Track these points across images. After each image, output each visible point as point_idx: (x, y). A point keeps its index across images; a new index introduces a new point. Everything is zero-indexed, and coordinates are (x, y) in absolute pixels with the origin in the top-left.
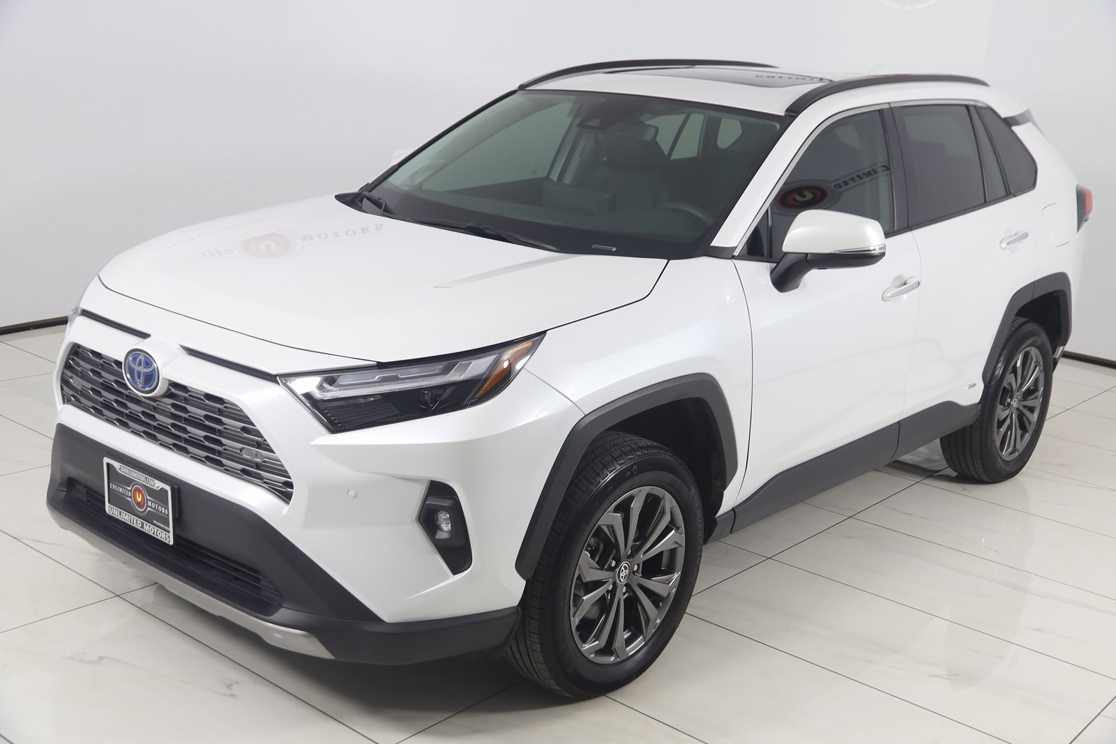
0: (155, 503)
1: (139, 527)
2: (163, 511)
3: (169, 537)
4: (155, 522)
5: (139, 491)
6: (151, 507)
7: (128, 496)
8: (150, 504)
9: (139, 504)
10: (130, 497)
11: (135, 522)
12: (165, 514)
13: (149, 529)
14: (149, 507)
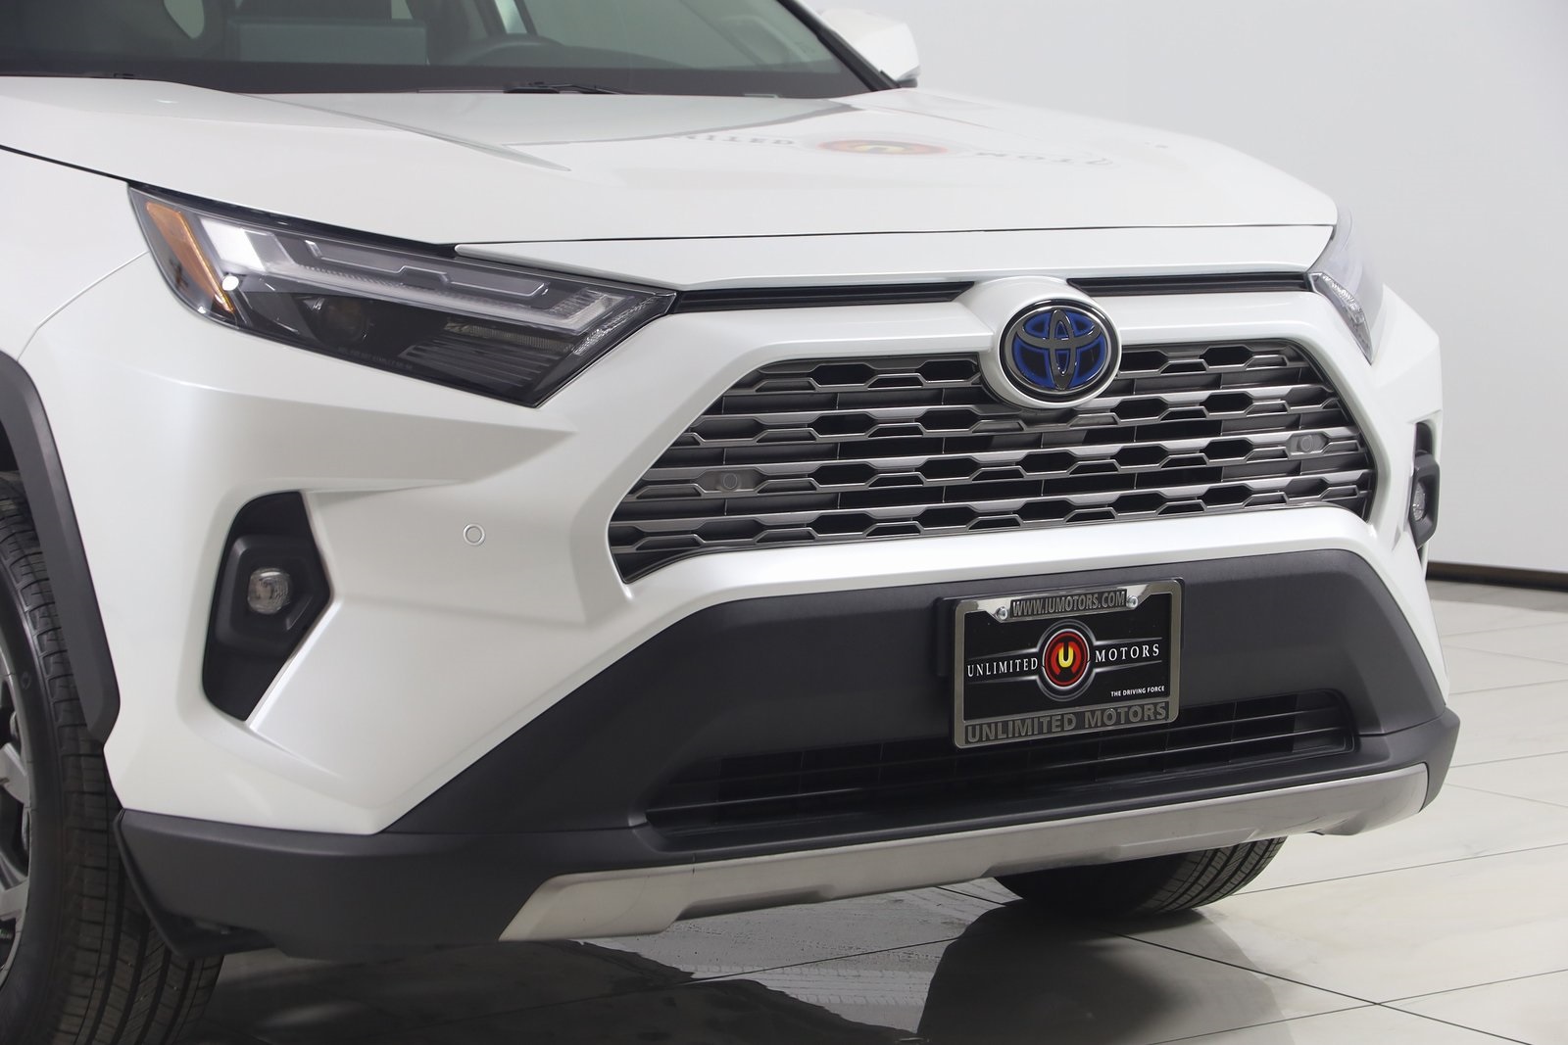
0: (1118, 647)
1: (1069, 731)
2: (1146, 653)
3: (1166, 707)
4: (1118, 694)
5: (1066, 641)
6: (1108, 663)
7: (1030, 672)
8: (1100, 657)
9: (1066, 675)
10: (1038, 672)
11: (1054, 724)
12: (1151, 658)
13: (1104, 718)
14: (1100, 665)
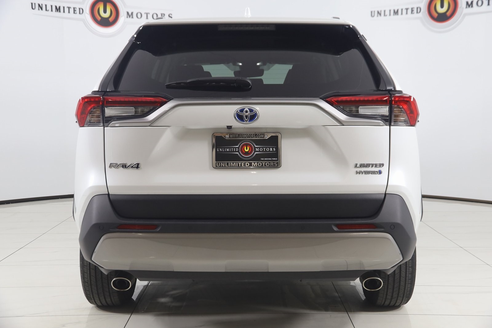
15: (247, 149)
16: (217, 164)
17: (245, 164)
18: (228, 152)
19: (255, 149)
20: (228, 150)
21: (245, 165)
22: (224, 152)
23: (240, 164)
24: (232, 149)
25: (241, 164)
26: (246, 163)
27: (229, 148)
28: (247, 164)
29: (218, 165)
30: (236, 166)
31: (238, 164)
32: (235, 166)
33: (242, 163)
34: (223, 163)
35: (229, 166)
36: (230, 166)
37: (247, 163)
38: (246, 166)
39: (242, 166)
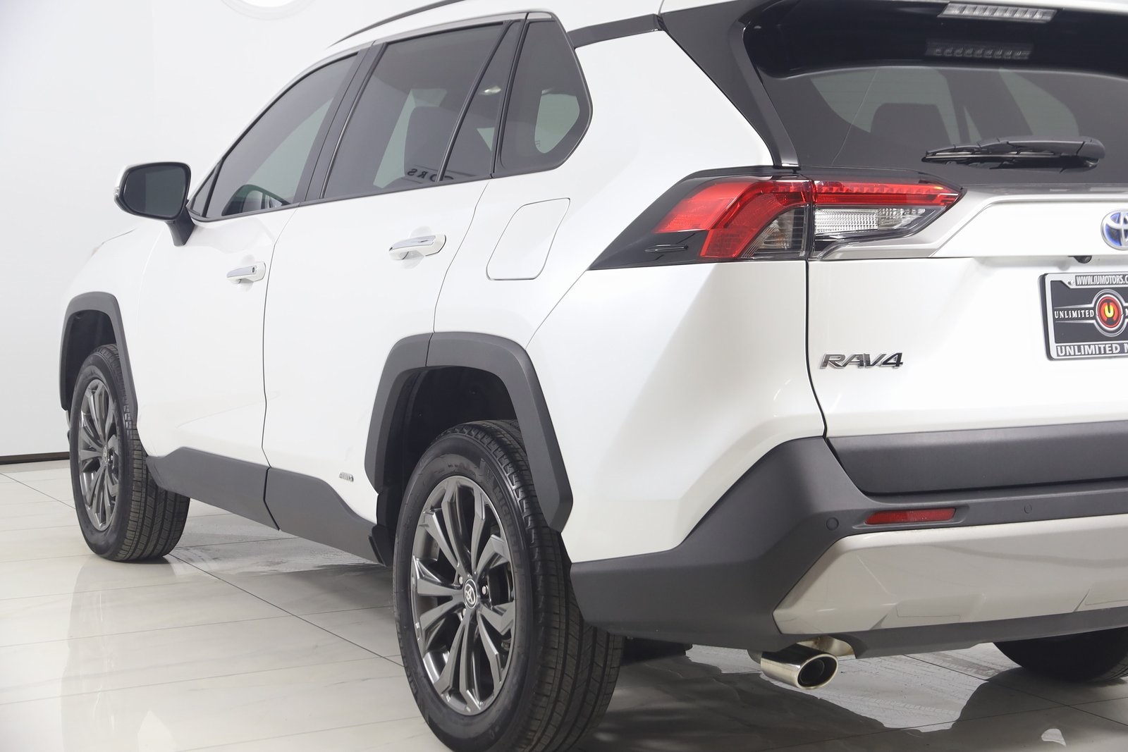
15: (1109, 312)
16: (1059, 348)
17: (1111, 347)
18: (1075, 319)
19: (1124, 312)
20: (1075, 315)
21: (1112, 350)
22: (1068, 319)
23: (1102, 346)
24: (1083, 311)
25: (1105, 348)
26: (1114, 346)
27: (1077, 309)
28: (1116, 349)
29: (1062, 352)
30: (1096, 354)
31: (1100, 348)
32: (1094, 353)
33: (1107, 346)
34: (1070, 346)
35: (1083, 353)
36: (1085, 355)
37: (1115, 344)
38: (1114, 352)
39: (1108, 352)
